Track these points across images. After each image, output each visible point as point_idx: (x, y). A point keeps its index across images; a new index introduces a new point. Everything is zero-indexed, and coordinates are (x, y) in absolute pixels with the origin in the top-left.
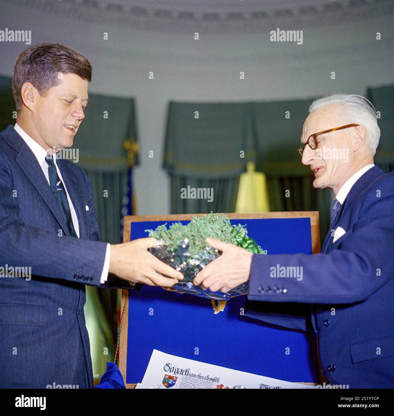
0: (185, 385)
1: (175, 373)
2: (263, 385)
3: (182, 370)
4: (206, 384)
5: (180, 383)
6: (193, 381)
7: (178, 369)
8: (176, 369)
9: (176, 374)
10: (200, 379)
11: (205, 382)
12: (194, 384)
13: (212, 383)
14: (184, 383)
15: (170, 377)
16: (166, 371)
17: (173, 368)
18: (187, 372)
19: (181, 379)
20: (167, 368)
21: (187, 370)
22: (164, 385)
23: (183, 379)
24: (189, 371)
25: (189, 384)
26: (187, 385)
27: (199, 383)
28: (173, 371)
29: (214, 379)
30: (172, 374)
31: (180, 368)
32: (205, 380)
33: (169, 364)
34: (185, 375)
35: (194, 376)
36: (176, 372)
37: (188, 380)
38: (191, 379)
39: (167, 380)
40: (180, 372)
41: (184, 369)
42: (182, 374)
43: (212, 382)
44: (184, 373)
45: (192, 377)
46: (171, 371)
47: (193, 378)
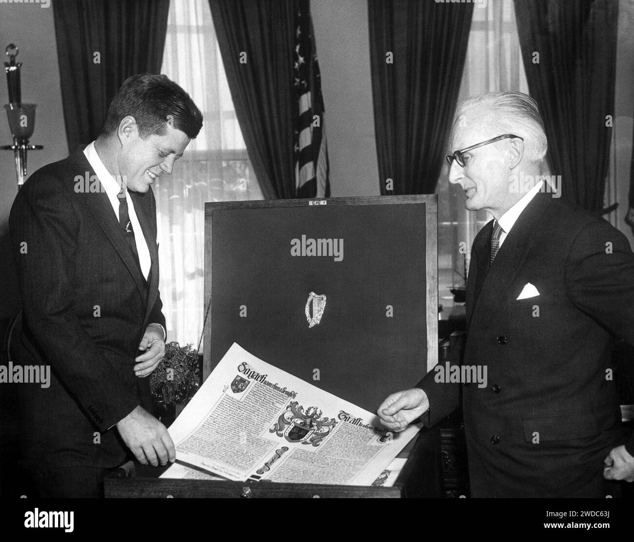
0: (255, 393)
1: (249, 375)
2: (344, 412)
3: (258, 374)
4: (280, 398)
5: (250, 389)
6: (266, 391)
7: (254, 372)
8: (251, 372)
9: (250, 377)
10: (275, 390)
11: (279, 395)
12: (266, 395)
13: (286, 398)
14: (255, 390)
15: (242, 380)
16: (240, 371)
17: (249, 370)
18: (263, 378)
19: (253, 386)
20: (242, 368)
21: (264, 376)
22: (232, 388)
23: (256, 386)
24: (265, 378)
25: (260, 393)
26: (258, 394)
27: (272, 394)
28: (247, 373)
29: (291, 393)
30: (245, 377)
31: (257, 371)
32: (281, 393)
33: (246, 364)
34: (260, 381)
35: (269, 384)
36: (251, 375)
37: (260, 388)
38: (264, 387)
39: (237, 383)
40: (254, 377)
41: (261, 374)
42: (257, 380)
43: (286, 396)
44: (259, 379)
45: (266, 386)
46: (246, 373)
47: (268, 387)
